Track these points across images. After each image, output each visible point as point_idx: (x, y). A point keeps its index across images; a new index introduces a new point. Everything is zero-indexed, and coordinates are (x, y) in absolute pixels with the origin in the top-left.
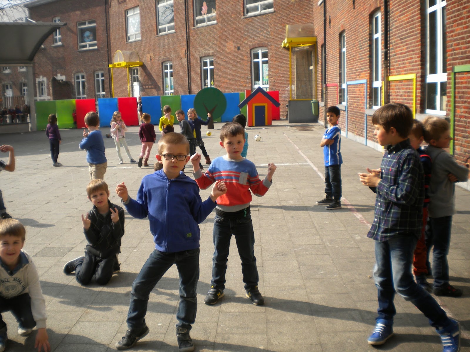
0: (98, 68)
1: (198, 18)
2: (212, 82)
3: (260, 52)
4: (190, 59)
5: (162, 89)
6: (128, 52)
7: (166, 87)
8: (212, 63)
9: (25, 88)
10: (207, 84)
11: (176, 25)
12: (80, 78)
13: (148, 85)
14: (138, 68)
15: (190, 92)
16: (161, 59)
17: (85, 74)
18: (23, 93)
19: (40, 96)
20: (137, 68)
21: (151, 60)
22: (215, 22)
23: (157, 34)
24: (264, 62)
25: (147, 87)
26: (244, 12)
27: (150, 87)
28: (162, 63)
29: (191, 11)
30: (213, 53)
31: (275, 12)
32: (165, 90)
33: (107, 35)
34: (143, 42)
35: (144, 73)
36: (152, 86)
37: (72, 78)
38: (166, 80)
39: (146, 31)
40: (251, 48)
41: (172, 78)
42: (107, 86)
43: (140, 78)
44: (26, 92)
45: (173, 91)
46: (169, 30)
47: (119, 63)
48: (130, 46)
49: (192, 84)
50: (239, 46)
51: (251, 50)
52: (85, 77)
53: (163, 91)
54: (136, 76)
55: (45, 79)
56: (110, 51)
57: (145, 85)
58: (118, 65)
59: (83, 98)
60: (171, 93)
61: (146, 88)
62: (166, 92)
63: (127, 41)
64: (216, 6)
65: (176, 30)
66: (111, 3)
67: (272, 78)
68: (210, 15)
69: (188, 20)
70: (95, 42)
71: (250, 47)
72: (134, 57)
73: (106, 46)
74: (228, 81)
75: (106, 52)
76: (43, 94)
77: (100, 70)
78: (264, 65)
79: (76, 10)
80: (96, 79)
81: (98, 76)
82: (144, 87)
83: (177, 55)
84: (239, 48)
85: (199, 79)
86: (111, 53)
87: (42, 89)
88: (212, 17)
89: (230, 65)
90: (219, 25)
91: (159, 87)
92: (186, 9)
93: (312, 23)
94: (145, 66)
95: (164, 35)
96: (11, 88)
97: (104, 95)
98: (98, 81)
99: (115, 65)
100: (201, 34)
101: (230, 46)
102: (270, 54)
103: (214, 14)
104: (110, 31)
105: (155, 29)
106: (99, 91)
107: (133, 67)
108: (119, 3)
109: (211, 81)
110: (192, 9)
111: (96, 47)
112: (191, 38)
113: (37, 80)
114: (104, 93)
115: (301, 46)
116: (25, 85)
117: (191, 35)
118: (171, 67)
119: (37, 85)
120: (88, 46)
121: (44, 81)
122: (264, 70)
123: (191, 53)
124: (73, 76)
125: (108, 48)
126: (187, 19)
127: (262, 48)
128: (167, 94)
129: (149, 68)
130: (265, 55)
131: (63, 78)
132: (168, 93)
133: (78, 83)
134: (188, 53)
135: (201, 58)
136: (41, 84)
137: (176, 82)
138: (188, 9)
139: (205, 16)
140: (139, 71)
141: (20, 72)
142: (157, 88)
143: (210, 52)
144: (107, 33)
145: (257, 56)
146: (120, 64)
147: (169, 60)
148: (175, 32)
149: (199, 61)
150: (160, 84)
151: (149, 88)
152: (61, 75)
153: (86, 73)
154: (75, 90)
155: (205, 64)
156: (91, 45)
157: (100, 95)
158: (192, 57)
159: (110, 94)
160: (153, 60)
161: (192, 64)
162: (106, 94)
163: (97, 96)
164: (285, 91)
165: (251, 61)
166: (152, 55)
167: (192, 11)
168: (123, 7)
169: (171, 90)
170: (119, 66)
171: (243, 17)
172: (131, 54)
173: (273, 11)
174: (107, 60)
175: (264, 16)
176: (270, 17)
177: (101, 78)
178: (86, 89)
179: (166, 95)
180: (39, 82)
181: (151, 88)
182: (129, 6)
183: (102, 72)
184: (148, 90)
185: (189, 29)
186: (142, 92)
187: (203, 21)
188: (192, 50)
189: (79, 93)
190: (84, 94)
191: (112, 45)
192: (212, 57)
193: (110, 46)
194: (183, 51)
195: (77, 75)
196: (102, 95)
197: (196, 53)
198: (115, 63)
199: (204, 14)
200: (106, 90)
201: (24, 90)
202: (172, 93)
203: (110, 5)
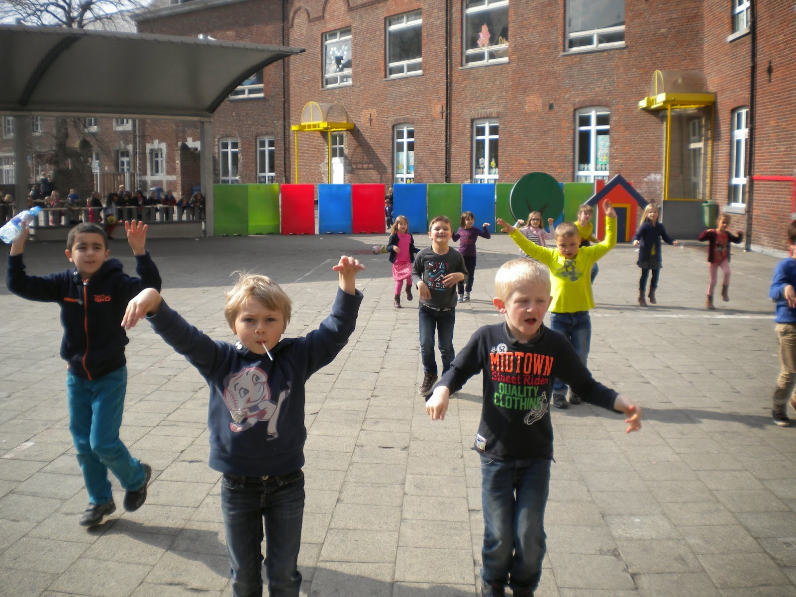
0: (263, 130)
1: (470, 51)
2: (493, 163)
3: (593, 115)
4: (450, 122)
5: (390, 171)
6: (327, 105)
7: (398, 168)
8: (494, 130)
9: (126, 159)
10: (482, 166)
11: (424, 62)
12: (230, 147)
13: (362, 163)
14: (345, 133)
15: (448, 178)
16: (392, 119)
17: (239, 141)
18: (120, 167)
19: (152, 175)
20: (341, 133)
21: (371, 120)
22: (505, 59)
23: (386, 77)
24: (599, 133)
25: (360, 166)
26: (564, 46)
27: (365, 166)
28: (393, 127)
29: (456, 40)
30: (498, 113)
31: (627, 47)
32: (395, 173)
33: (284, 75)
34: (357, 90)
35: (355, 143)
36: (371, 166)
37: (214, 146)
38: (398, 157)
39: (363, 71)
40: (577, 106)
41: (412, 153)
42: (279, 162)
43: (346, 151)
44: (126, 167)
45: (412, 175)
46: (408, 71)
47: (312, 123)
48: (329, 94)
49: (453, 164)
50: (551, 102)
51: (575, 110)
52: (239, 145)
53: (393, 174)
54: (338, 146)
55: (163, 146)
56: (289, 102)
57: (356, 163)
58: (309, 126)
59: (233, 181)
60: (407, 179)
61: (357, 169)
62: (398, 176)
63: (322, 87)
64: (510, 33)
65: (424, 71)
66: (293, 20)
67: (617, 160)
68: (494, 48)
69: (451, 56)
70: (261, 86)
71: (574, 105)
72: (335, 114)
73: (281, 93)
74: (526, 162)
75: (281, 105)
76: (157, 171)
77: (267, 134)
78: (601, 137)
79: (228, 29)
80: (259, 149)
81: (263, 144)
82: (354, 166)
83: (424, 113)
84: (551, 107)
85: (468, 157)
86: (289, 105)
87: (157, 162)
88: (498, 51)
89: (532, 135)
90: (513, 65)
91: (385, 168)
92: (449, 35)
93: (701, 69)
94: (359, 130)
95: (401, 79)
96: (97, 159)
97: (272, 177)
98: (263, 153)
99: (305, 126)
100: (475, 79)
101: (534, 102)
102: (614, 119)
103: (503, 46)
104: (289, 68)
105: (383, 68)
106: (263, 170)
107: (335, 131)
108: (311, 20)
109: (490, 161)
110: (459, 35)
111: (261, 95)
112: (454, 85)
113: (149, 147)
114: (273, 174)
115: (678, 107)
116: (126, 154)
117: (454, 79)
118: (411, 134)
119: (148, 156)
120: (246, 92)
121: (161, 150)
122: (600, 146)
123: (454, 111)
124: (216, 143)
125: (284, 98)
126: (448, 54)
127: (597, 108)
128: (400, 180)
129: (366, 135)
130: (601, 120)
131: (197, 145)
132: (402, 179)
133: (226, 154)
134: (447, 110)
135: (472, 121)
136: (155, 153)
137: (418, 161)
138: (451, 36)
139: (484, 48)
140: (345, 139)
141: (116, 132)
142: (380, 168)
143: (494, 111)
144: (284, 71)
145: (585, 121)
146: (315, 126)
147: (406, 122)
148: (423, 75)
149: (468, 126)
150: (386, 162)
151: (362, 169)
152: (194, 140)
153: (242, 138)
154: (219, 166)
155: (481, 131)
156: (251, 91)
157: (264, 177)
158: (454, 119)
159: (285, 176)
160: (374, 122)
161: (453, 131)
162: (277, 176)
163: (259, 178)
164: (642, 183)
165: (574, 130)
166: (374, 112)
167: (459, 40)
168: (318, 28)
169: (408, 173)
170: (312, 129)
171: (562, 53)
172: (331, 108)
173: (624, 46)
174: (282, 119)
175: (605, 54)
176: (616, 55)
177: (267, 149)
178: (240, 165)
179: (397, 181)
180: (152, 151)
181: (368, 169)
182: (331, 26)
183: (272, 138)
184: (361, 172)
185: (451, 71)
186: (350, 175)
187: (480, 57)
188: (455, 108)
189: (226, 173)
190: (234, 174)
191: (291, 92)
192: (495, 120)
193: (289, 94)
194: (438, 108)
195: (225, 141)
196: (268, 177)
197: (463, 112)
198: (303, 124)
199: (483, 46)
200: (276, 169)
201: (123, 163)
202: (410, 179)
203: (292, 25)
